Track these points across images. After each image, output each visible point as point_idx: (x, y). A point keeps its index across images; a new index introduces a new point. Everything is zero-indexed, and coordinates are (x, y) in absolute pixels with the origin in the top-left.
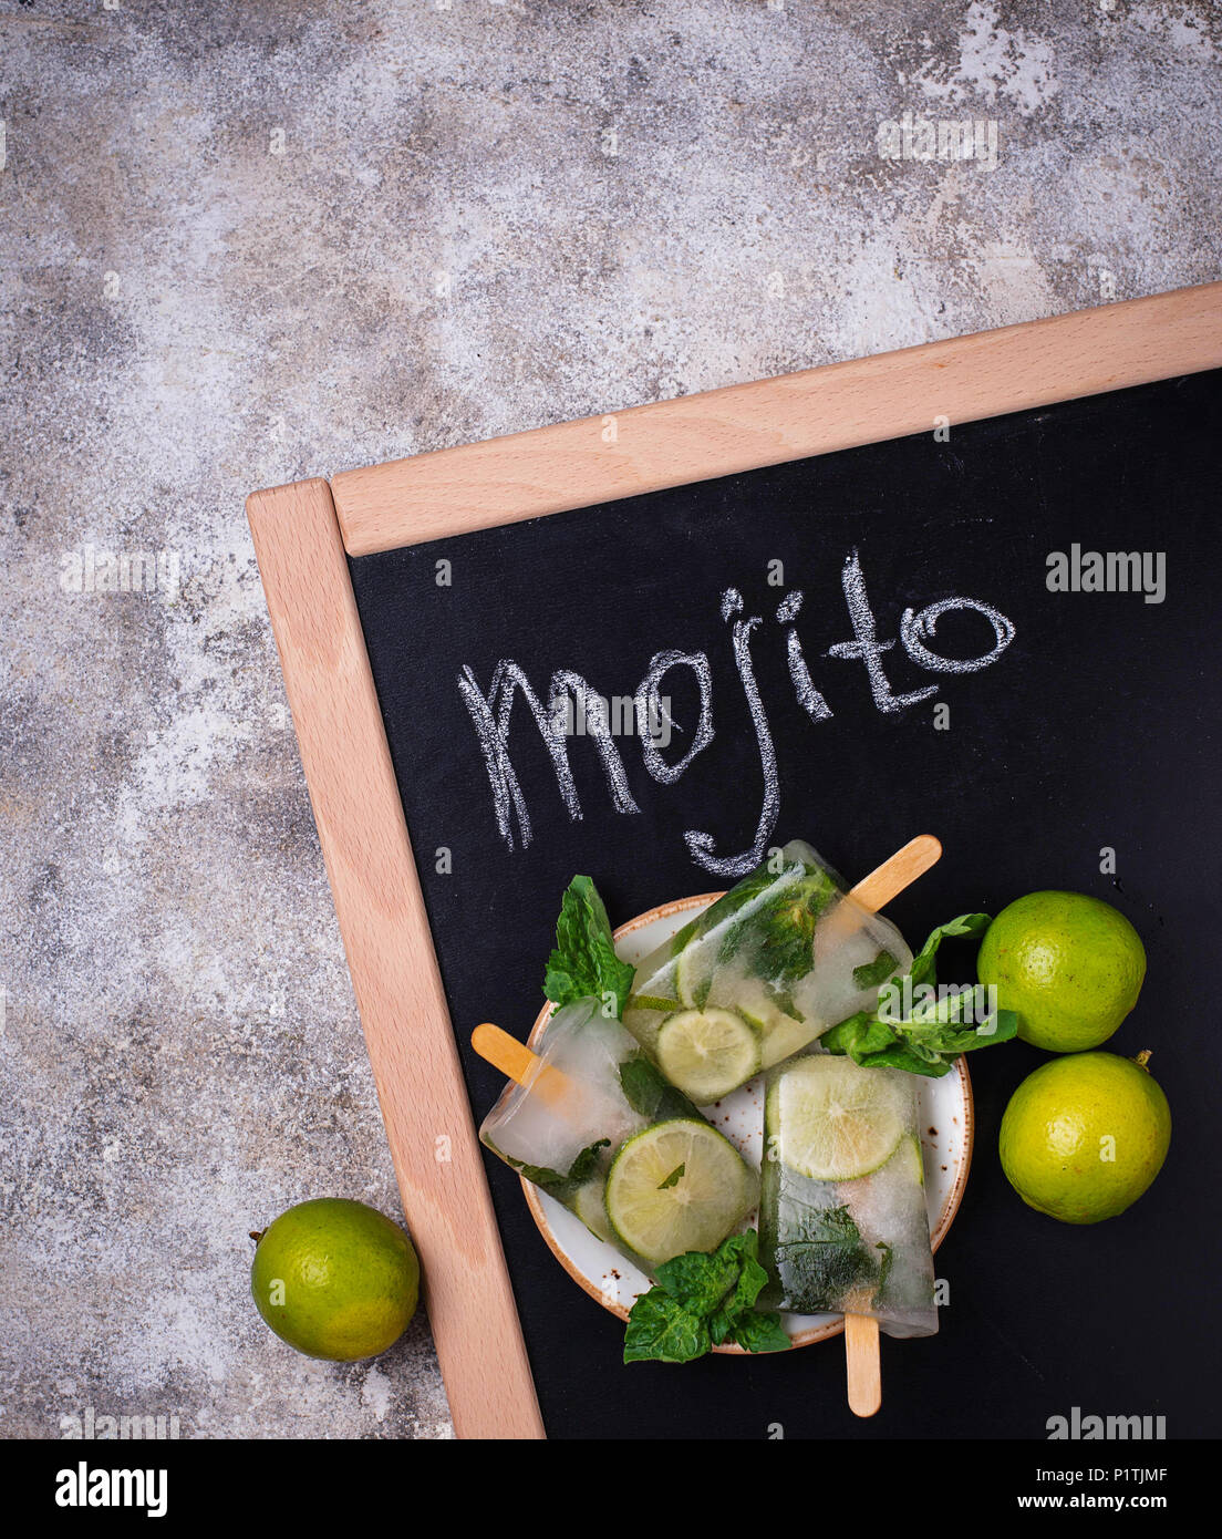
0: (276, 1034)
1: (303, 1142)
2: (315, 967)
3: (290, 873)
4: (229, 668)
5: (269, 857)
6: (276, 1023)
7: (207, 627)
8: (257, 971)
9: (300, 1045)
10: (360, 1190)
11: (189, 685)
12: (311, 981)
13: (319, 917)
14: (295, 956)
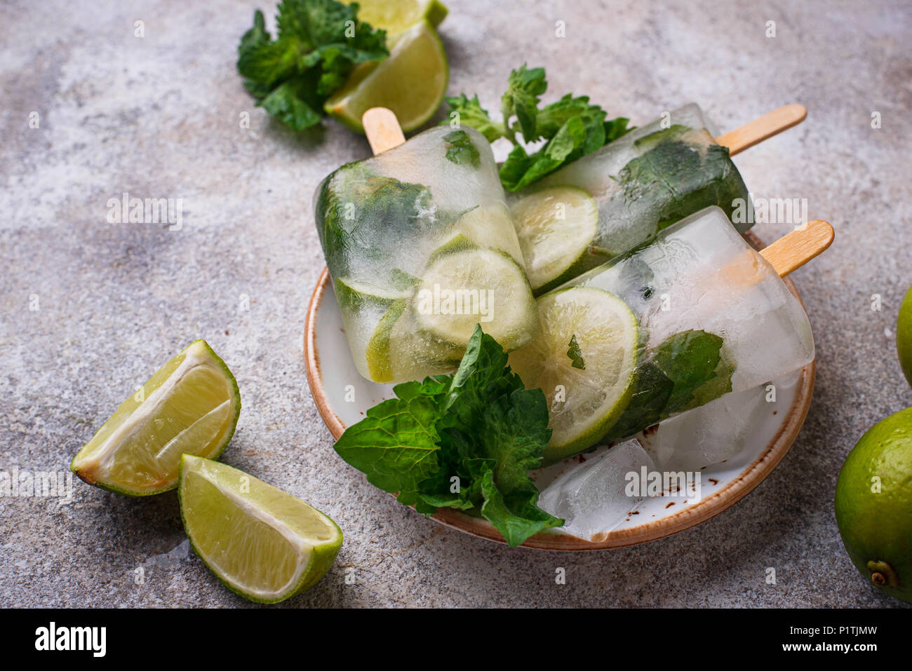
0: (63, 416)
1: (65, 521)
2: (122, 361)
3: (116, 285)
4: (101, 136)
5: (99, 271)
6: (67, 406)
7: (90, 110)
8: (59, 361)
9: (87, 428)
10: (119, 573)
11: (58, 147)
12: (114, 373)
13: (137, 321)
14: (103, 351)
